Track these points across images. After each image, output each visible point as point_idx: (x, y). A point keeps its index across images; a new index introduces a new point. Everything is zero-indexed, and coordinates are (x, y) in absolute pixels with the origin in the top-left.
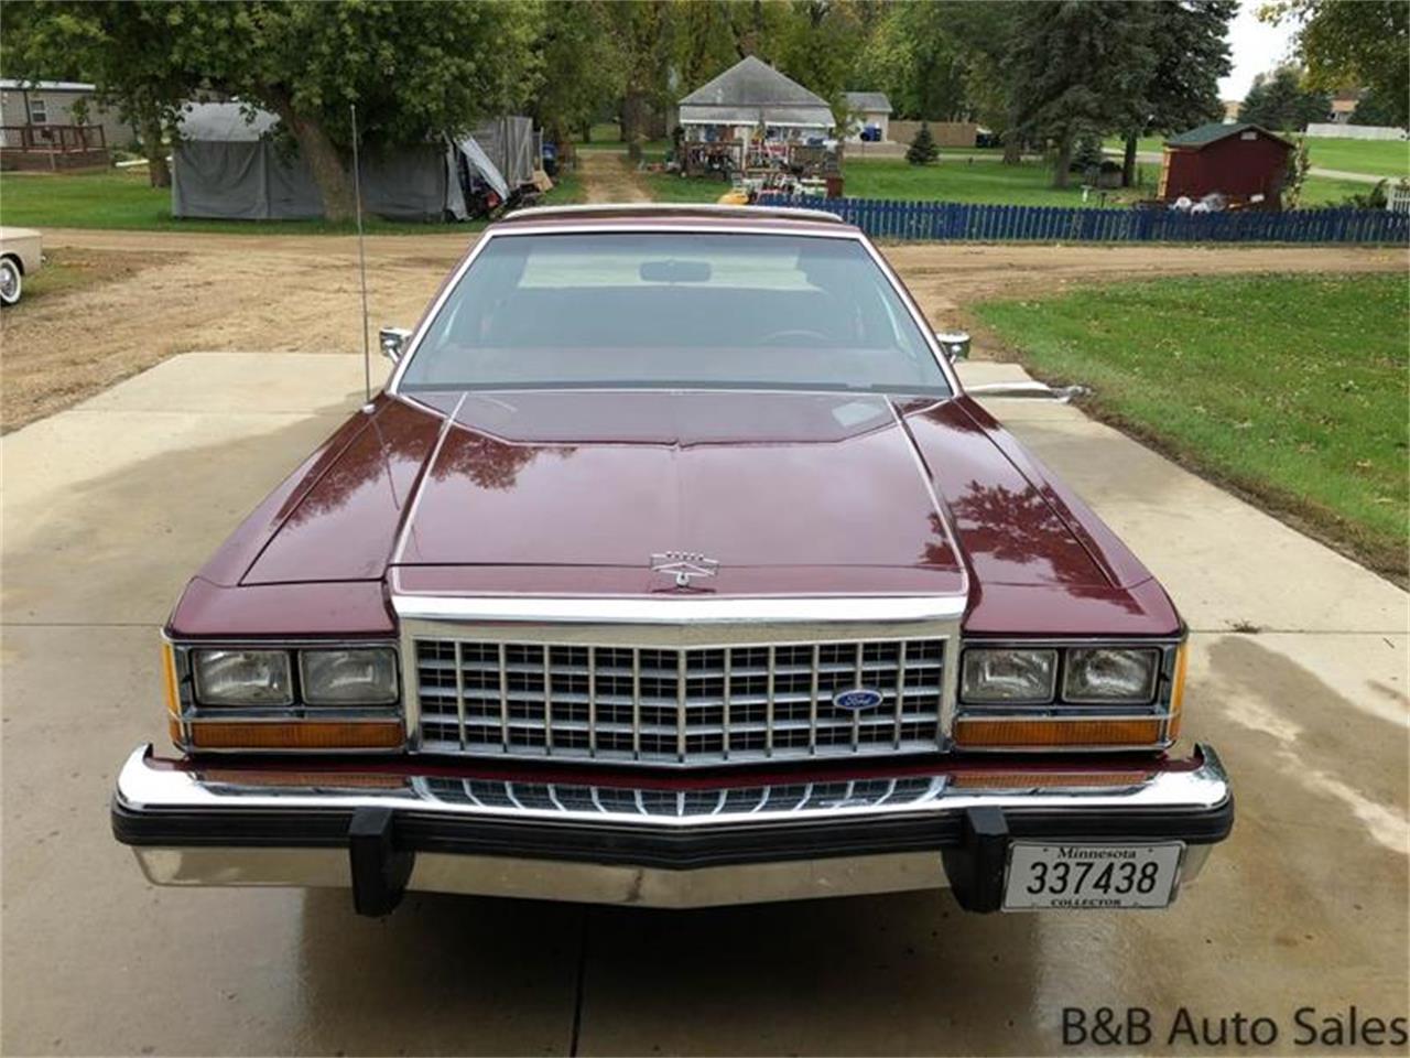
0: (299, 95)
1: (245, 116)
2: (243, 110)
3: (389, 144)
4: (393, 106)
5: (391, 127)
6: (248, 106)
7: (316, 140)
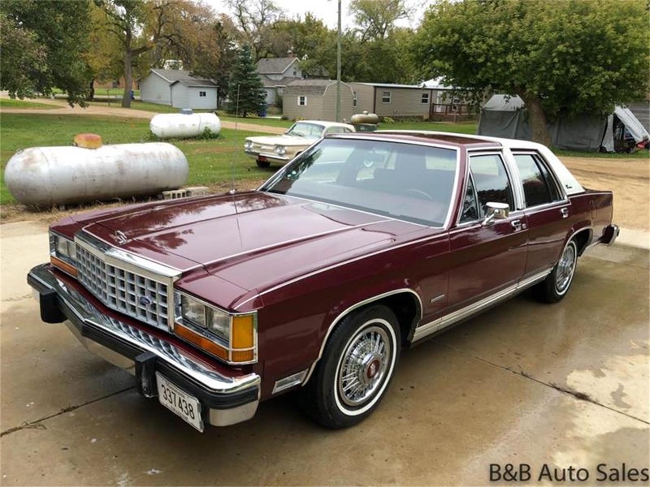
0: (528, 90)
1: (506, 99)
2: (505, 97)
3: (572, 113)
4: (575, 95)
5: (573, 106)
6: (507, 96)
7: (535, 111)
